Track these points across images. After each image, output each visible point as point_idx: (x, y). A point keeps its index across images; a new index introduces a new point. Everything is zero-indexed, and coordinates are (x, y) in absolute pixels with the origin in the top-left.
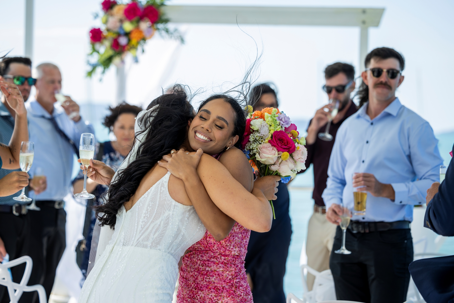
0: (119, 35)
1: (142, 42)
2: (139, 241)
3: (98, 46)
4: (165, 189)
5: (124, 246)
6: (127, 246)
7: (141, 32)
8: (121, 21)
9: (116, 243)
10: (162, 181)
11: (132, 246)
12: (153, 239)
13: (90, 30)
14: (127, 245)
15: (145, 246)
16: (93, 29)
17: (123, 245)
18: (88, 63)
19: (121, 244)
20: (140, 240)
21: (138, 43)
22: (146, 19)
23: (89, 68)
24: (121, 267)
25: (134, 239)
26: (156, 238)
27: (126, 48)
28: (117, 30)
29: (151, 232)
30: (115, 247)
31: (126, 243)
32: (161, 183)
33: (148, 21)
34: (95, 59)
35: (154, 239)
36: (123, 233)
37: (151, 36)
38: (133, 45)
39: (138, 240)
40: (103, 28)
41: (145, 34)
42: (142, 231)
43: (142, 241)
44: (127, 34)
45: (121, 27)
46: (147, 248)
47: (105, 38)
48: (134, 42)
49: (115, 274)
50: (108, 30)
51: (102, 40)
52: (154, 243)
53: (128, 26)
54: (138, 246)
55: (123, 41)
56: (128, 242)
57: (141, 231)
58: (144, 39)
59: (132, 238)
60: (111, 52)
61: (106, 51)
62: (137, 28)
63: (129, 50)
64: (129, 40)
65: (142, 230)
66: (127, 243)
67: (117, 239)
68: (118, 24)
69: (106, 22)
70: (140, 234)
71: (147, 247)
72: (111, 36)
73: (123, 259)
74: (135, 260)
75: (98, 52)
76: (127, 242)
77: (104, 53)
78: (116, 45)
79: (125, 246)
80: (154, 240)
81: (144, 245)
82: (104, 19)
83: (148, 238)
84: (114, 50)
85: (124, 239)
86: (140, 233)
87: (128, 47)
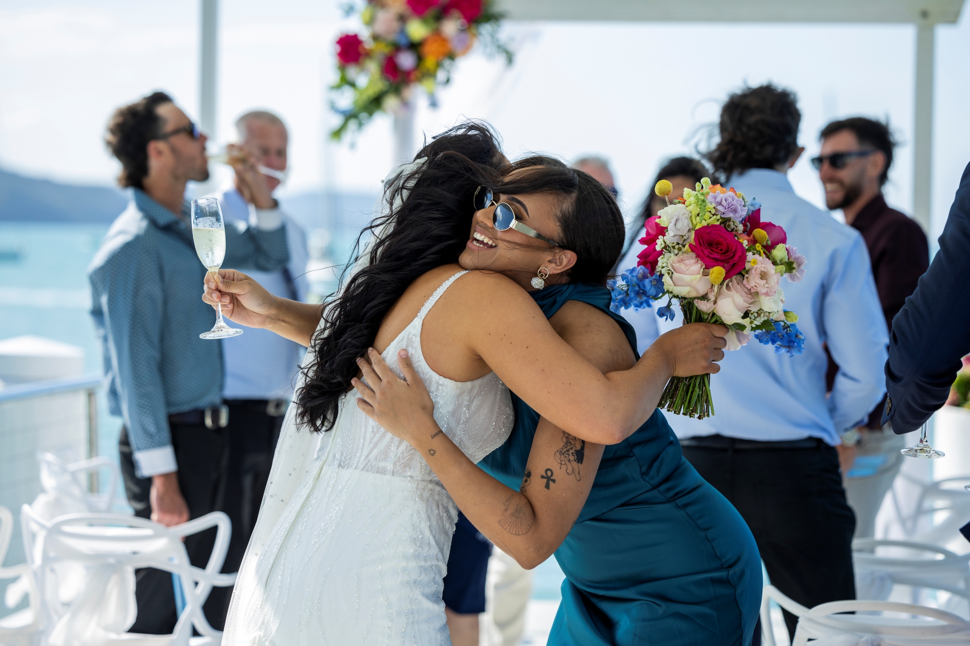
0: (397, 48)
1: (447, 63)
2: (369, 461)
3: (352, 72)
4: (414, 350)
5: (340, 467)
6: (348, 468)
7: (444, 40)
8: (402, 19)
9: (326, 460)
10: (409, 335)
11: (355, 469)
12: (396, 455)
13: (337, 39)
14: (346, 467)
15: (382, 471)
16: (344, 36)
17: (340, 465)
18: (333, 108)
19: (336, 462)
20: (371, 457)
21: (439, 65)
22: (456, 13)
23: (336, 121)
24: (334, 511)
25: (361, 456)
26: (402, 453)
27: (412, 77)
28: (393, 37)
29: (391, 440)
30: (324, 468)
31: (344, 463)
32: (406, 339)
33: (459, 18)
34: (346, 99)
35: (398, 455)
36: (339, 440)
37: (467, 49)
38: (428, 70)
39: (367, 456)
40: (364, 34)
41: (454, 45)
42: (375, 440)
43: (376, 459)
44: (415, 47)
45: (403, 32)
46: (385, 474)
47: (368, 54)
48: (430, 62)
49: (322, 525)
50: (376, 38)
51: (361, 60)
52: (398, 463)
53: (417, 30)
54: (367, 471)
55: (406, 60)
56: (349, 460)
57: (372, 439)
58: (452, 56)
59: (357, 452)
60: (380, 85)
61: (371, 82)
62: (437, 34)
63: (420, 80)
64: (420, 59)
65: (374, 436)
66: (346, 463)
67: (329, 452)
68: (396, 25)
69: (370, 22)
70: (371, 446)
71: (384, 471)
72: (382, 50)
73: (339, 495)
74: (362, 499)
75: (352, 85)
76: (346, 460)
77: (367, 88)
78: (391, 69)
79: (343, 468)
80: (399, 458)
81: (378, 468)
82: (367, 15)
83: (386, 454)
84: (388, 80)
85: (342, 454)
86: (370, 442)
87: (418, 74)
